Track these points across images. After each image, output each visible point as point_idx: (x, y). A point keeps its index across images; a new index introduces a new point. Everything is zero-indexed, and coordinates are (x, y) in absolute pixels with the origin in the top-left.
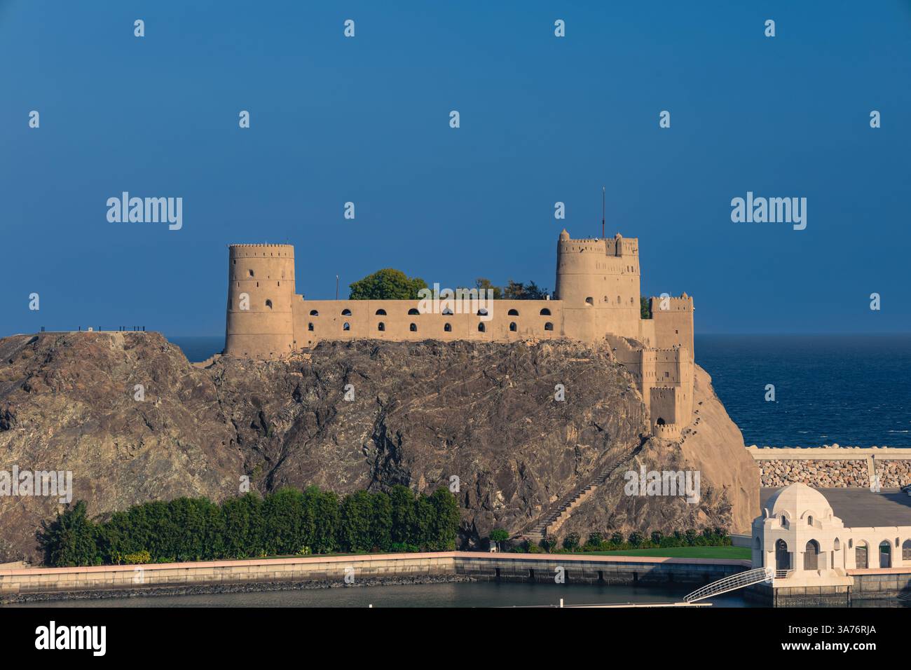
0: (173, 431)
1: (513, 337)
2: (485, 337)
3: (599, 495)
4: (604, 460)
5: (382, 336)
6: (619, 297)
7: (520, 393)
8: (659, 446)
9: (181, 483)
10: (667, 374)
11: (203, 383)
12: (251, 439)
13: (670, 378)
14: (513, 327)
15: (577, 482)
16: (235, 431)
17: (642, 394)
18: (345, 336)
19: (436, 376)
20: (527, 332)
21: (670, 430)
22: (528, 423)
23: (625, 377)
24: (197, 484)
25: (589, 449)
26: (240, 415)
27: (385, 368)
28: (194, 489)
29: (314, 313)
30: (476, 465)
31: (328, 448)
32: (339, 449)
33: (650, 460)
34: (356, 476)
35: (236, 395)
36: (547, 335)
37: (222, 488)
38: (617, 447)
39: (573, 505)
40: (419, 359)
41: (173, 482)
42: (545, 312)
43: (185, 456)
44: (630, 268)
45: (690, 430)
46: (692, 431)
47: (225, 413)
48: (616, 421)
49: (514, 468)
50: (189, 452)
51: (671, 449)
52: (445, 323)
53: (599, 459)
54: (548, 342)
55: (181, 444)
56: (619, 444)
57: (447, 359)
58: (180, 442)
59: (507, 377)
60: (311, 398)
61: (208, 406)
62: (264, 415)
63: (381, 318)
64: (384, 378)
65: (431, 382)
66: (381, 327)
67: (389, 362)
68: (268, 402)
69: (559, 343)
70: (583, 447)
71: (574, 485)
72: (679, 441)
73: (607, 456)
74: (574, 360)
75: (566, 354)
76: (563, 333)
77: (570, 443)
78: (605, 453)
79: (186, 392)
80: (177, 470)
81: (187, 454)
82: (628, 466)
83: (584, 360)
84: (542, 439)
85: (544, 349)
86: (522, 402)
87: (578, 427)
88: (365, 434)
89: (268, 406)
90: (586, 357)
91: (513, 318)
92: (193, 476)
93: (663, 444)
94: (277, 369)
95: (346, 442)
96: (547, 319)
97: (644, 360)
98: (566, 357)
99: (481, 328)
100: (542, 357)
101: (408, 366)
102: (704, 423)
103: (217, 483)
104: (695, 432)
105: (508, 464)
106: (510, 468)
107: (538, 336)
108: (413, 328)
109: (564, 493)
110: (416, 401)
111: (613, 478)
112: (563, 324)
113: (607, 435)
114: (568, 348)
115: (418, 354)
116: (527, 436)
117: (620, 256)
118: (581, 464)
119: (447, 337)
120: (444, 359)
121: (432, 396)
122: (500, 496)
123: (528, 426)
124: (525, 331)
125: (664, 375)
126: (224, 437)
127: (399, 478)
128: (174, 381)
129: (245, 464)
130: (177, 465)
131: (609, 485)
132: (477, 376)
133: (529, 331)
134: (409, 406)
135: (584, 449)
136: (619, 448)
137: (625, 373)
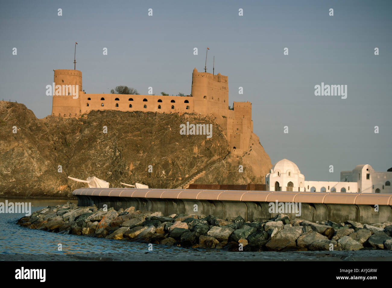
0: (25, 141)
1: (173, 111)
2: (161, 111)
3: (207, 175)
4: (209, 162)
5: (117, 109)
6: (218, 98)
7: (175, 133)
8: (233, 157)
9: (28, 162)
10: (238, 129)
11: (41, 125)
12: (61, 148)
13: (239, 131)
14: (173, 107)
15: (197, 170)
16: (54, 145)
17: (227, 137)
18: (102, 109)
19: (139, 125)
20: (178, 110)
21: (238, 151)
22: (177, 145)
23: (220, 129)
24: (35, 163)
25: (203, 157)
26: (56, 139)
27: (118, 121)
28: (33, 165)
29: (89, 99)
30: (154, 160)
31: (92, 152)
32: (97, 153)
33: (229, 163)
34: (104, 164)
35: (55, 130)
36: (187, 111)
37: (45, 165)
38: (215, 157)
39: (195, 178)
40: (132, 119)
41: (25, 161)
42: (186, 102)
43: (30, 151)
44: (224, 88)
45: (247, 153)
46: (248, 153)
47: (50, 137)
48: (215, 146)
49: (170, 162)
50: (32, 149)
51: (238, 159)
52: (144, 105)
53: (208, 161)
54: (188, 114)
55: (28, 146)
56: (216, 156)
57: (144, 119)
58: (28, 145)
59: (169, 126)
60: (86, 132)
61: (43, 134)
62: (66, 139)
63: (117, 102)
64: (117, 125)
65: (137, 127)
66: (117, 105)
67: (119, 119)
68: (68, 134)
69: (193, 114)
70: (201, 156)
71: (196, 171)
72: (242, 156)
73: (211, 160)
74: (198, 121)
75: (195, 119)
76: (194, 111)
77: (195, 154)
78: (210, 159)
79: (33, 128)
80: (26, 156)
81: (31, 150)
82: (219, 164)
83: (202, 121)
84: (183, 151)
85: (185, 116)
86: (175, 136)
87: (199, 147)
88: (108, 147)
89: (68, 136)
90: (203, 120)
91: (173, 104)
92: (33, 159)
93: (235, 156)
94: (73, 121)
95: (100, 150)
96: (187, 104)
97: (228, 123)
98: (194, 120)
99: (159, 107)
100: (185, 119)
101: (127, 120)
102: (254, 152)
103: (44, 163)
104: (249, 154)
105: (168, 160)
106: (168, 162)
107: (183, 111)
108: (131, 106)
109: (191, 174)
110: (130, 134)
111: (212, 168)
112: (194, 107)
113: (211, 151)
114: (196, 116)
115: (132, 116)
116: (176, 150)
117: (220, 82)
118: (200, 162)
119: (145, 110)
120: (143, 119)
121: (137, 133)
122: (164, 173)
123: (177, 146)
124: (178, 109)
125: (236, 130)
126: (49, 147)
127: (122, 165)
128: (28, 123)
129: (58, 158)
130: (26, 154)
131: (211, 171)
132: (157, 126)
133: (180, 109)
134: (127, 136)
135: (201, 157)
136: (216, 157)
137: (220, 128)
